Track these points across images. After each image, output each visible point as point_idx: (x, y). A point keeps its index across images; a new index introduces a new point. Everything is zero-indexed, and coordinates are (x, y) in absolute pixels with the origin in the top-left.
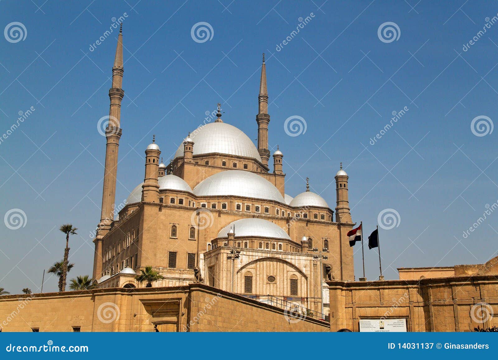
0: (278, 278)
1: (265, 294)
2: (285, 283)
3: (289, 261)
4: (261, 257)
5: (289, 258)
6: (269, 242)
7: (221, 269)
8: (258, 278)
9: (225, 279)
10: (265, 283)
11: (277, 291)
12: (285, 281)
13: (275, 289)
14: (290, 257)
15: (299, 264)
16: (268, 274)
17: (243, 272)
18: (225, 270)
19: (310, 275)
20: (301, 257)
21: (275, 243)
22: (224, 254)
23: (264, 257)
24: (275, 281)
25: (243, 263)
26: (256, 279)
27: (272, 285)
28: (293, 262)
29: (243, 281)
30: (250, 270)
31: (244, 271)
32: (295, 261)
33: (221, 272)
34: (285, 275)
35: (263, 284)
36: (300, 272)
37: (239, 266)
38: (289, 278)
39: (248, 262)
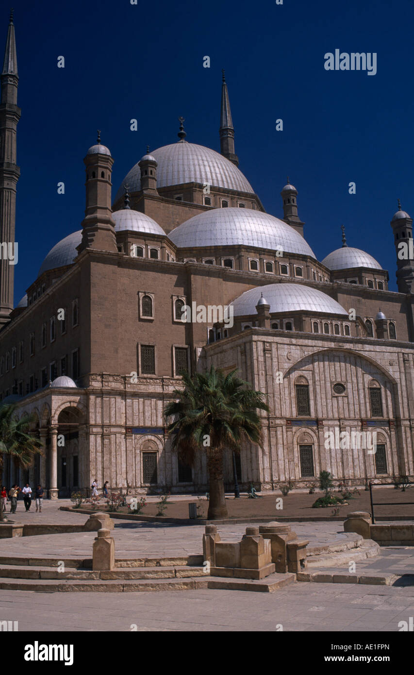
0: (349, 386)
1: (330, 415)
2: (362, 396)
3: (366, 354)
4: (321, 349)
5: (366, 350)
6: (329, 321)
7: (256, 372)
8: (318, 388)
10: (329, 396)
11: (349, 411)
12: (361, 391)
13: (346, 405)
14: (367, 347)
15: (383, 359)
16: (334, 380)
17: (291, 377)
18: (262, 374)
20: (384, 348)
22: (258, 342)
23: (326, 349)
24: (345, 392)
25: (292, 359)
26: (315, 389)
27: (340, 399)
28: (373, 356)
29: (294, 394)
30: (305, 374)
31: (294, 375)
32: (376, 355)
33: (256, 376)
34: (360, 382)
35: (326, 399)
36: (384, 374)
37: (287, 366)
38: (366, 386)
39: (301, 357)
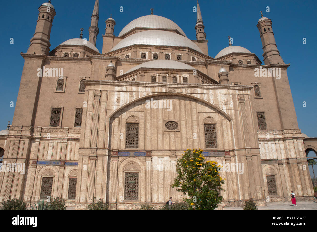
0: (183, 123)
1: (161, 148)
2: (196, 131)
3: (199, 96)
4: (151, 94)
5: (198, 93)
6: (168, 75)
8: (149, 126)
9: (89, 127)
10: (161, 132)
11: (182, 143)
12: (195, 127)
13: (178, 140)
14: (199, 91)
15: (216, 100)
16: (166, 119)
17: (123, 117)
18: (89, 115)
19: (236, 115)
20: (218, 91)
21: (177, 76)
22: (90, 91)
23: (156, 93)
24: (179, 127)
25: (121, 102)
26: (145, 127)
28: (205, 98)
29: (124, 130)
30: (136, 114)
31: (125, 115)
32: (209, 97)
34: (195, 118)
35: (158, 134)
36: (220, 112)
37: (115, 108)
38: (201, 122)
39: (130, 101)
